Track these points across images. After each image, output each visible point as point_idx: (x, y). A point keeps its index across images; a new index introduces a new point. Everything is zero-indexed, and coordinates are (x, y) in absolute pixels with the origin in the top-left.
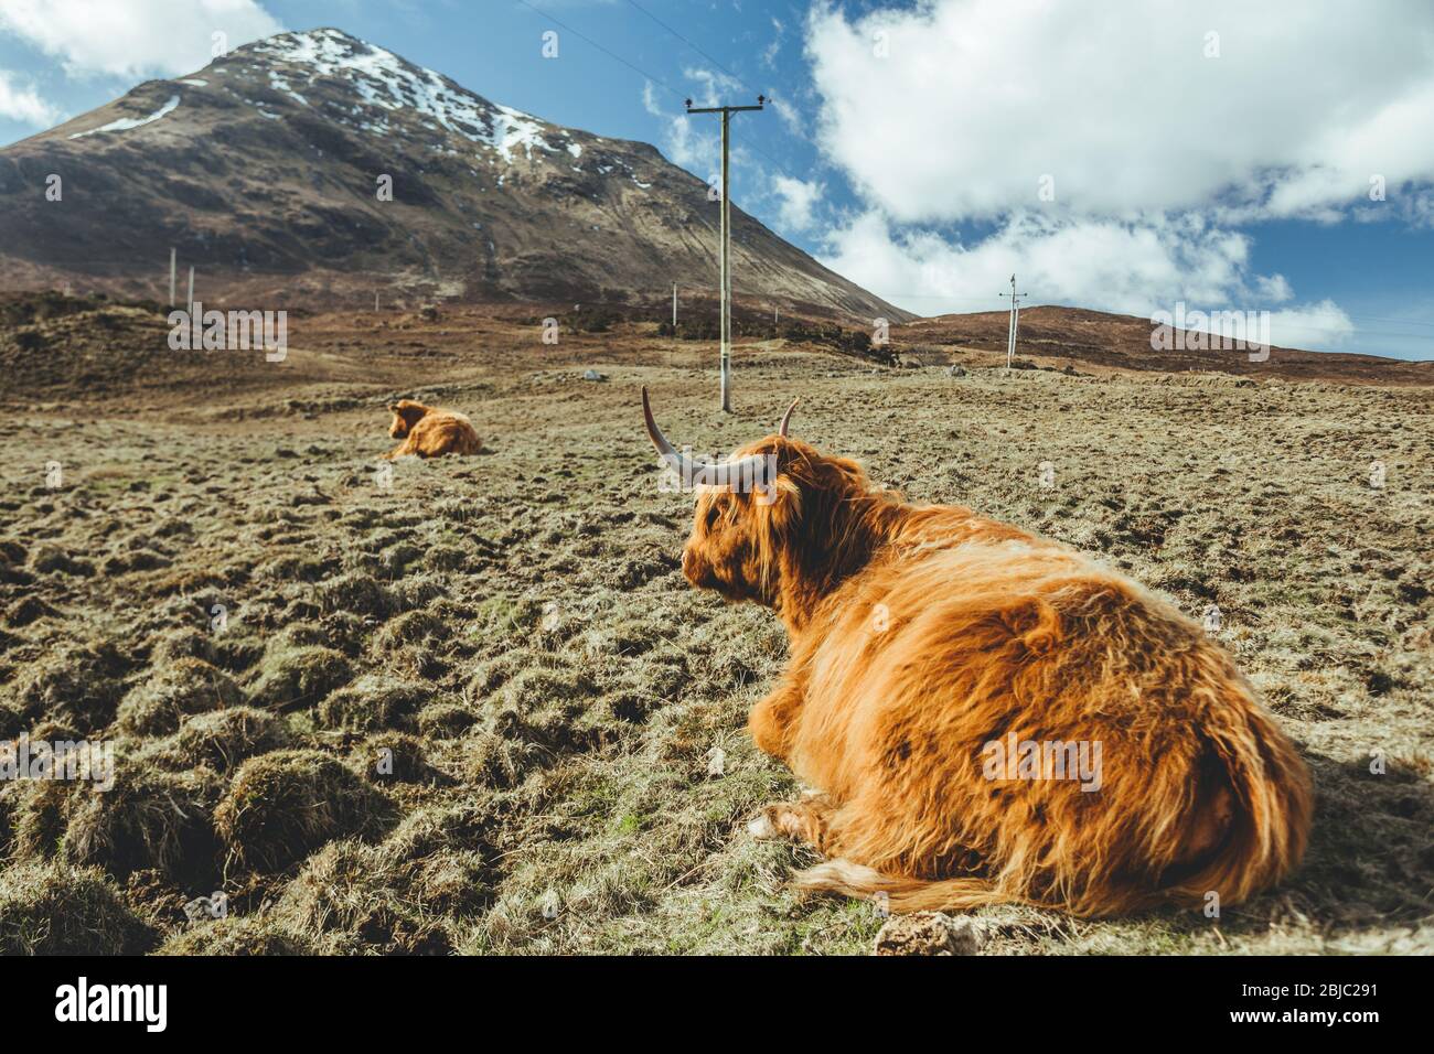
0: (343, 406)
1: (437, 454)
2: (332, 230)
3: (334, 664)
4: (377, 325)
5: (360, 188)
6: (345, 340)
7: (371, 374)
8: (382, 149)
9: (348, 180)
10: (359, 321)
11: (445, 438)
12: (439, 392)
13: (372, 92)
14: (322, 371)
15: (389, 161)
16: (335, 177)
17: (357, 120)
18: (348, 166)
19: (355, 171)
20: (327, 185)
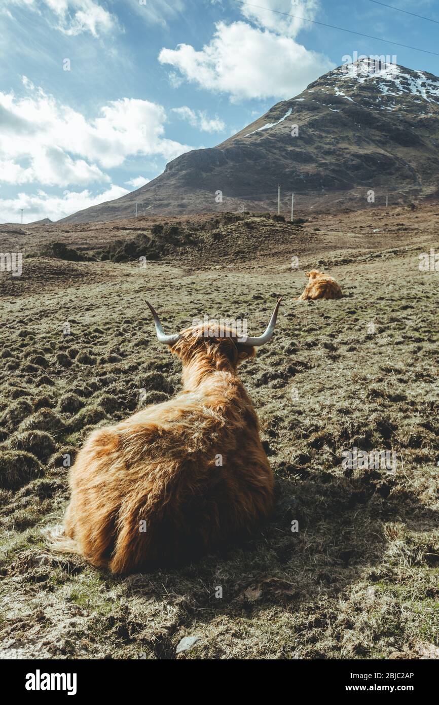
1: (315, 299)
2: (365, 165)
4: (383, 215)
5: (379, 141)
6: (363, 225)
8: (392, 119)
9: (373, 138)
10: (374, 213)
11: (319, 290)
13: (386, 88)
15: (395, 125)
16: (367, 138)
17: (379, 105)
18: (374, 130)
19: (377, 133)
20: (363, 142)
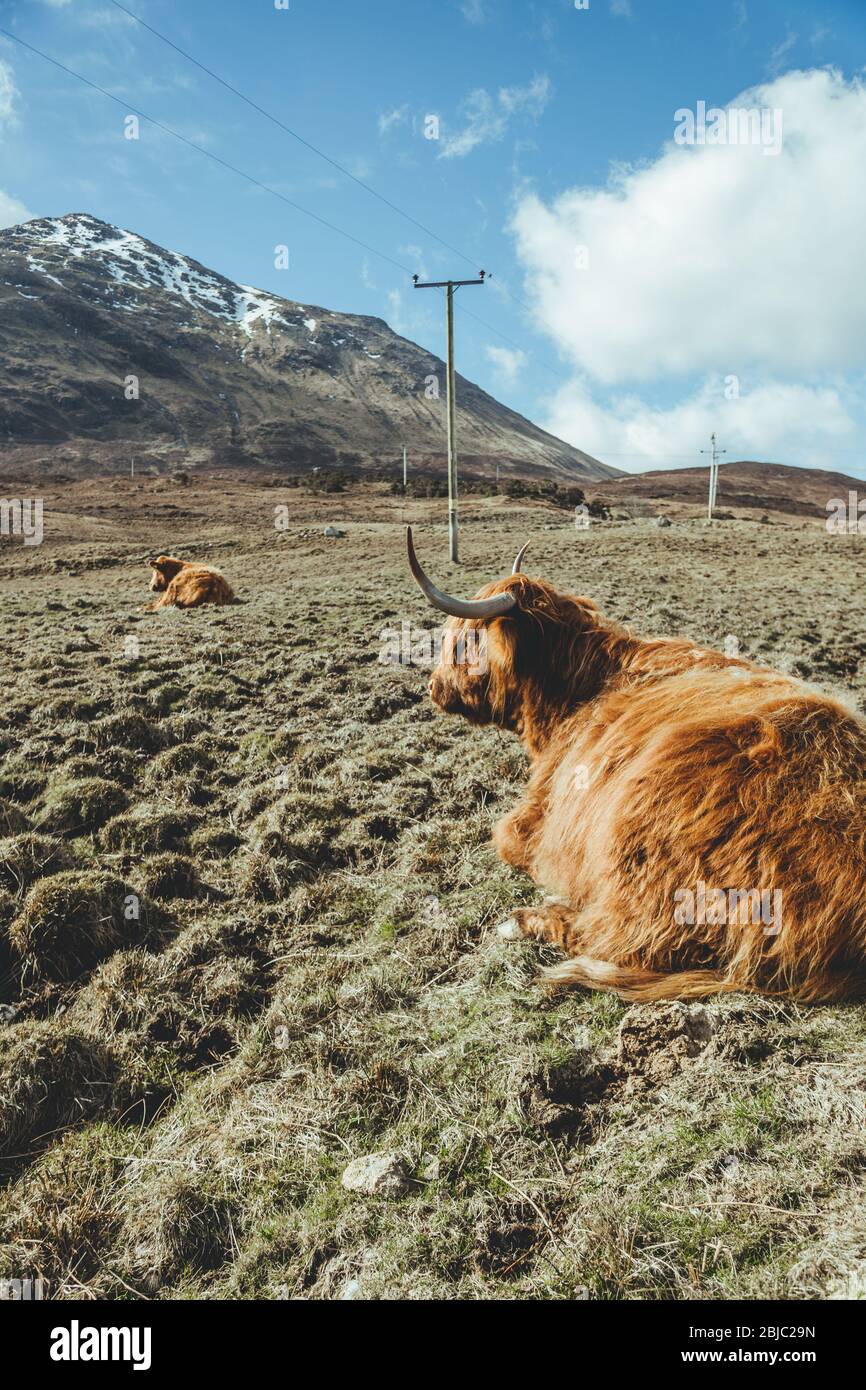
0: (105, 564)
1: (193, 605)
2: (89, 402)
3: (111, 794)
4: (133, 489)
5: (113, 363)
6: (104, 504)
7: (130, 534)
8: (134, 327)
9: (103, 356)
10: (117, 485)
11: (200, 589)
12: (192, 549)
13: (122, 273)
14: (84, 532)
15: (140, 338)
16: (91, 354)
17: (109, 299)
18: (102, 342)
19: (109, 347)
20: (85, 361)
